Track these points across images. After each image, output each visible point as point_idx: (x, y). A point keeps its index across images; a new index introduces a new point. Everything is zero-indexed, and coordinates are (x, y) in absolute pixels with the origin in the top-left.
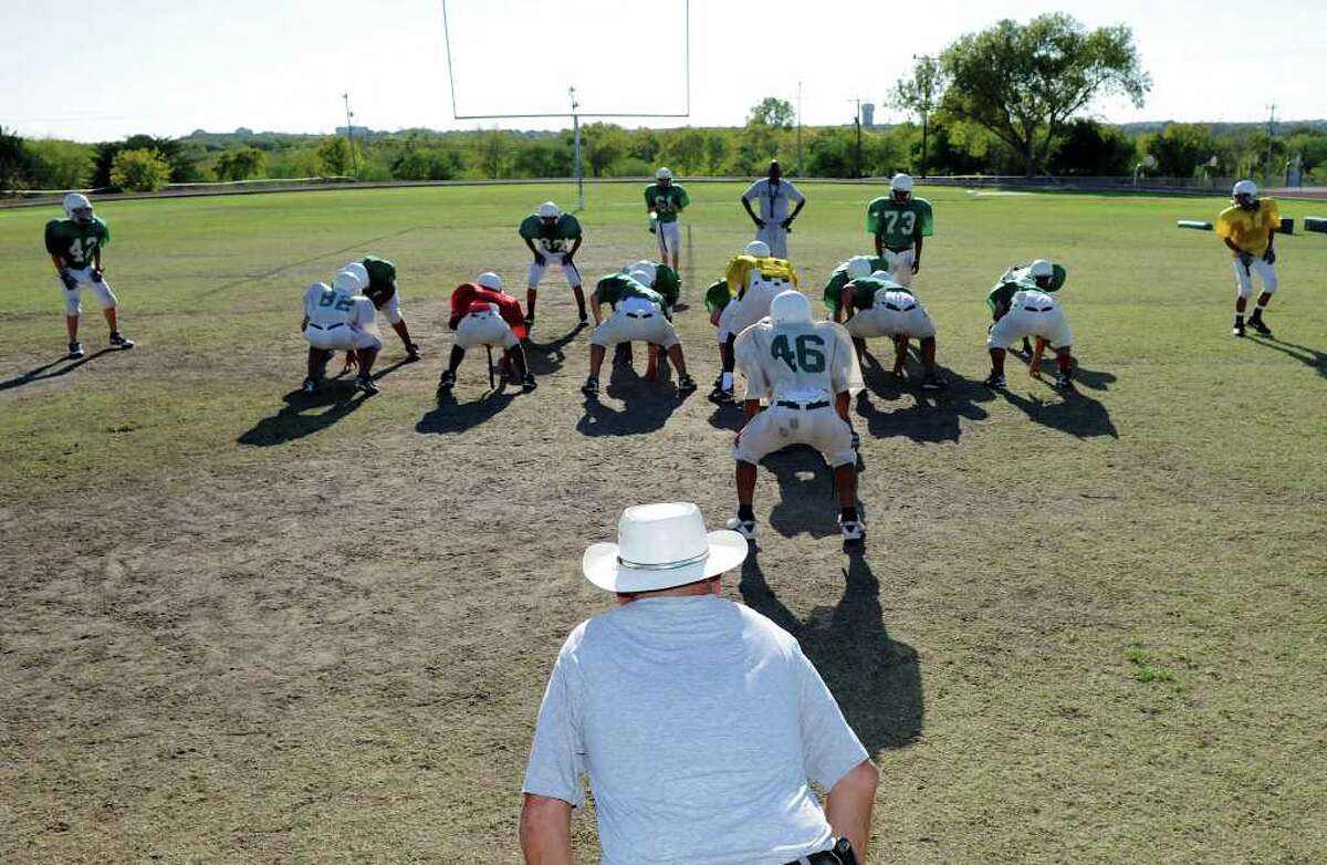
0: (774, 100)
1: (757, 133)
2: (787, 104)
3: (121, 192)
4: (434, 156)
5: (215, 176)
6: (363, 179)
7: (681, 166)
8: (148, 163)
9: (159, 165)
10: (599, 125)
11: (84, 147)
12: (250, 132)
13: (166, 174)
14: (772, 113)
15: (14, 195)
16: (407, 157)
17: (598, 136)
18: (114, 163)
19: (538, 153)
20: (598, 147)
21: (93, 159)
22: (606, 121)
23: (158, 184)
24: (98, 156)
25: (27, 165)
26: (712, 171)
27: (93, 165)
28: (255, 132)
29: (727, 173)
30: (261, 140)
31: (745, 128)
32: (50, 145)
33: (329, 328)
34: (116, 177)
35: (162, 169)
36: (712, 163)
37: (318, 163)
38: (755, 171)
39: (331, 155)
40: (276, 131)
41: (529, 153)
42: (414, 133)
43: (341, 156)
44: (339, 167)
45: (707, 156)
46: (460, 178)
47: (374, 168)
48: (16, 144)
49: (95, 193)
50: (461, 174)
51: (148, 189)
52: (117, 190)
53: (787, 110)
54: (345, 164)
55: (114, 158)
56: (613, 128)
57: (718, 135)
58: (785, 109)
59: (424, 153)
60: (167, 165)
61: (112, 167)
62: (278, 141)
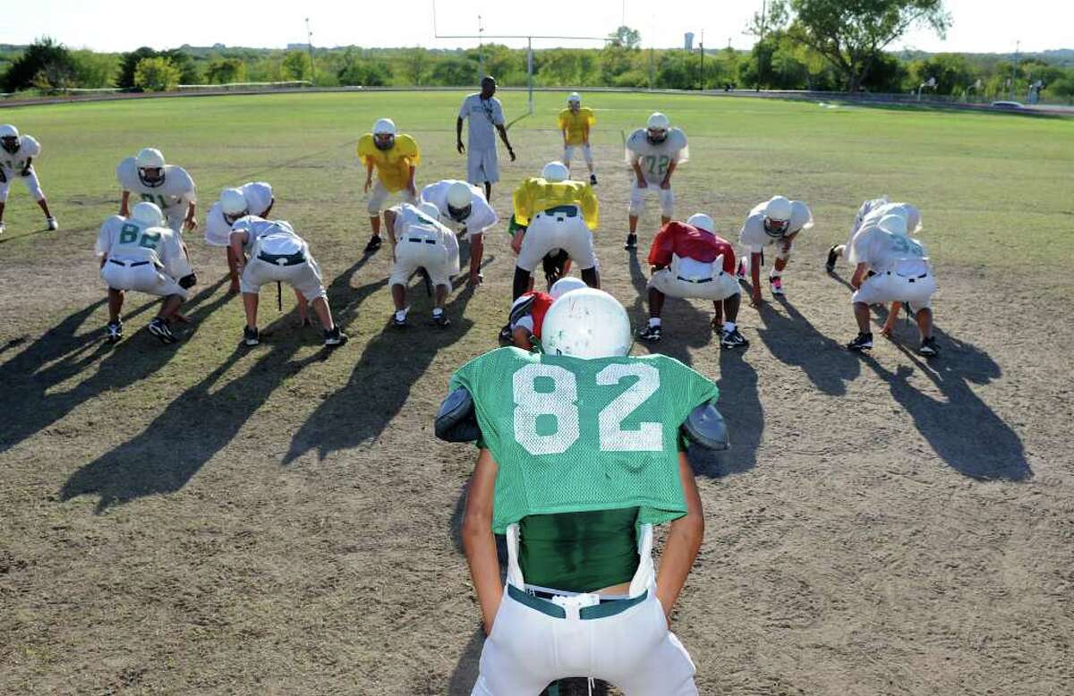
0: (626, 28)
1: (615, 55)
2: (636, 32)
3: (142, 91)
4: (368, 67)
5: (206, 79)
6: (319, 85)
7: (559, 78)
8: (162, 69)
9: (171, 70)
10: (491, 46)
11: (111, 56)
12: (224, 46)
13: (177, 77)
14: (625, 38)
15: (64, 92)
16: (350, 68)
17: (493, 53)
18: (138, 68)
19: (452, 65)
20: (495, 62)
21: (120, 65)
22: (497, 42)
23: (170, 86)
24: (124, 63)
25: (71, 69)
26: (583, 81)
27: (120, 70)
28: (227, 46)
29: (594, 84)
30: (234, 53)
31: (604, 50)
32: (86, 54)
33: (133, 265)
34: (138, 78)
35: (174, 73)
36: (582, 76)
37: (284, 72)
38: (615, 82)
39: (294, 65)
40: (243, 46)
41: (444, 65)
42: (350, 49)
43: (301, 65)
44: (299, 75)
45: (579, 71)
46: (390, 85)
47: (325, 75)
48: (62, 53)
49: (121, 91)
50: (393, 81)
51: (162, 89)
52: (138, 90)
53: (636, 36)
54: (305, 73)
55: (138, 65)
56: (503, 47)
57: (588, 54)
58: (634, 35)
59: (361, 64)
60: (178, 70)
61: (136, 71)
62: (246, 53)
